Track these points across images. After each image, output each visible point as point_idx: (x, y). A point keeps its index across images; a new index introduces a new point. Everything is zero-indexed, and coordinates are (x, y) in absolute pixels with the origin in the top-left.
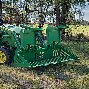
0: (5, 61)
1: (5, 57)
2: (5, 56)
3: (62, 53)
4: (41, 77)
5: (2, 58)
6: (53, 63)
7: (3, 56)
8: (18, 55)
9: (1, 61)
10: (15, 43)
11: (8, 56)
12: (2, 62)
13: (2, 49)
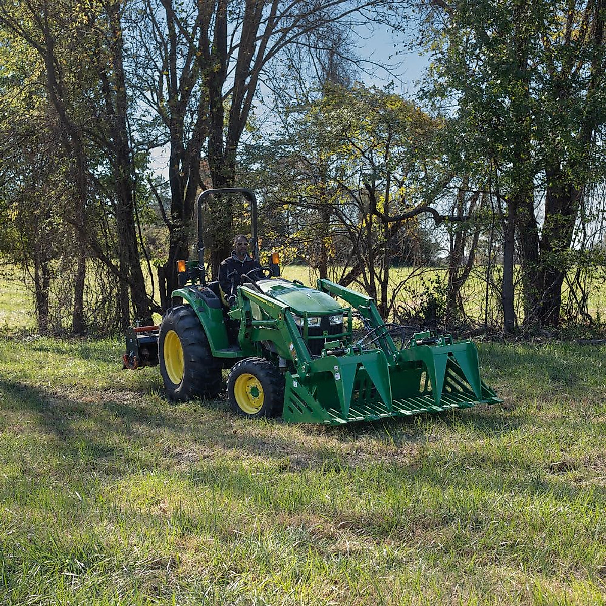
0: (260, 408)
1: (261, 395)
2: (260, 389)
3: (453, 383)
4: (358, 444)
5: (251, 396)
6: (403, 411)
7: (255, 391)
8: (295, 384)
9: (250, 408)
10: (292, 347)
11: (271, 389)
12: (253, 411)
13: (250, 365)
